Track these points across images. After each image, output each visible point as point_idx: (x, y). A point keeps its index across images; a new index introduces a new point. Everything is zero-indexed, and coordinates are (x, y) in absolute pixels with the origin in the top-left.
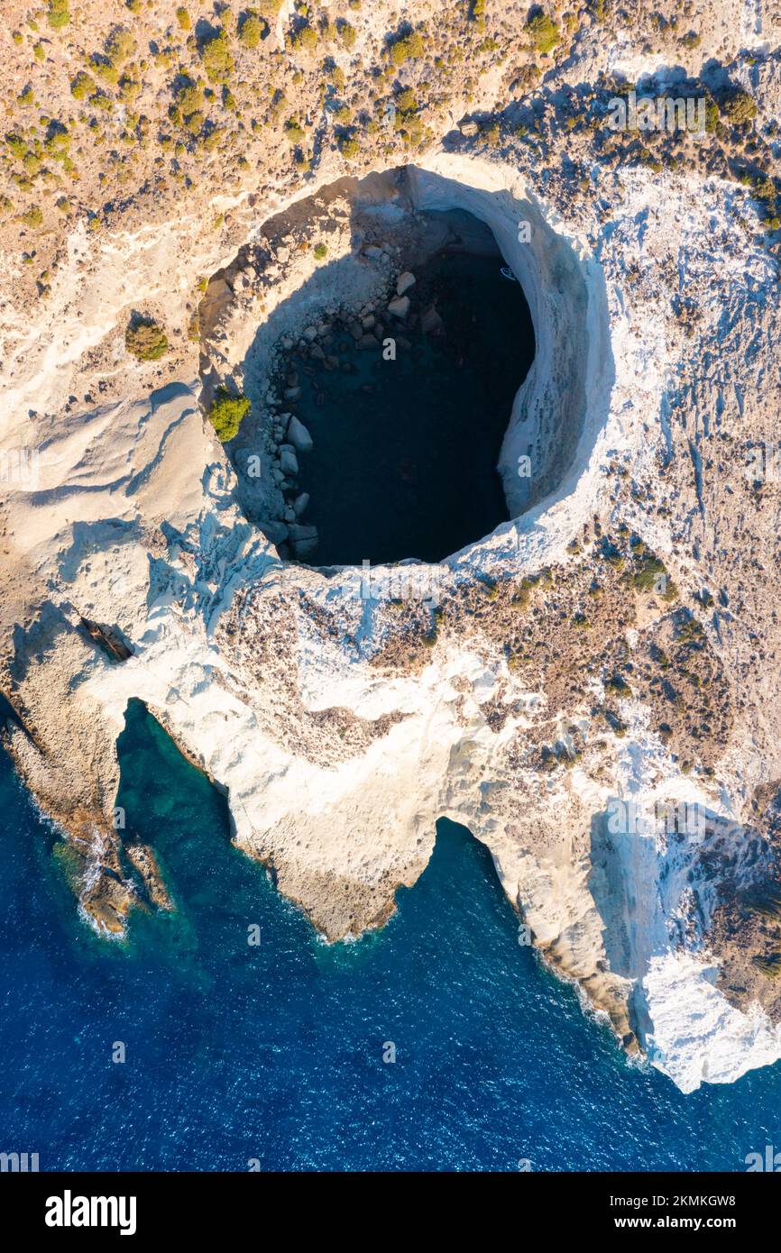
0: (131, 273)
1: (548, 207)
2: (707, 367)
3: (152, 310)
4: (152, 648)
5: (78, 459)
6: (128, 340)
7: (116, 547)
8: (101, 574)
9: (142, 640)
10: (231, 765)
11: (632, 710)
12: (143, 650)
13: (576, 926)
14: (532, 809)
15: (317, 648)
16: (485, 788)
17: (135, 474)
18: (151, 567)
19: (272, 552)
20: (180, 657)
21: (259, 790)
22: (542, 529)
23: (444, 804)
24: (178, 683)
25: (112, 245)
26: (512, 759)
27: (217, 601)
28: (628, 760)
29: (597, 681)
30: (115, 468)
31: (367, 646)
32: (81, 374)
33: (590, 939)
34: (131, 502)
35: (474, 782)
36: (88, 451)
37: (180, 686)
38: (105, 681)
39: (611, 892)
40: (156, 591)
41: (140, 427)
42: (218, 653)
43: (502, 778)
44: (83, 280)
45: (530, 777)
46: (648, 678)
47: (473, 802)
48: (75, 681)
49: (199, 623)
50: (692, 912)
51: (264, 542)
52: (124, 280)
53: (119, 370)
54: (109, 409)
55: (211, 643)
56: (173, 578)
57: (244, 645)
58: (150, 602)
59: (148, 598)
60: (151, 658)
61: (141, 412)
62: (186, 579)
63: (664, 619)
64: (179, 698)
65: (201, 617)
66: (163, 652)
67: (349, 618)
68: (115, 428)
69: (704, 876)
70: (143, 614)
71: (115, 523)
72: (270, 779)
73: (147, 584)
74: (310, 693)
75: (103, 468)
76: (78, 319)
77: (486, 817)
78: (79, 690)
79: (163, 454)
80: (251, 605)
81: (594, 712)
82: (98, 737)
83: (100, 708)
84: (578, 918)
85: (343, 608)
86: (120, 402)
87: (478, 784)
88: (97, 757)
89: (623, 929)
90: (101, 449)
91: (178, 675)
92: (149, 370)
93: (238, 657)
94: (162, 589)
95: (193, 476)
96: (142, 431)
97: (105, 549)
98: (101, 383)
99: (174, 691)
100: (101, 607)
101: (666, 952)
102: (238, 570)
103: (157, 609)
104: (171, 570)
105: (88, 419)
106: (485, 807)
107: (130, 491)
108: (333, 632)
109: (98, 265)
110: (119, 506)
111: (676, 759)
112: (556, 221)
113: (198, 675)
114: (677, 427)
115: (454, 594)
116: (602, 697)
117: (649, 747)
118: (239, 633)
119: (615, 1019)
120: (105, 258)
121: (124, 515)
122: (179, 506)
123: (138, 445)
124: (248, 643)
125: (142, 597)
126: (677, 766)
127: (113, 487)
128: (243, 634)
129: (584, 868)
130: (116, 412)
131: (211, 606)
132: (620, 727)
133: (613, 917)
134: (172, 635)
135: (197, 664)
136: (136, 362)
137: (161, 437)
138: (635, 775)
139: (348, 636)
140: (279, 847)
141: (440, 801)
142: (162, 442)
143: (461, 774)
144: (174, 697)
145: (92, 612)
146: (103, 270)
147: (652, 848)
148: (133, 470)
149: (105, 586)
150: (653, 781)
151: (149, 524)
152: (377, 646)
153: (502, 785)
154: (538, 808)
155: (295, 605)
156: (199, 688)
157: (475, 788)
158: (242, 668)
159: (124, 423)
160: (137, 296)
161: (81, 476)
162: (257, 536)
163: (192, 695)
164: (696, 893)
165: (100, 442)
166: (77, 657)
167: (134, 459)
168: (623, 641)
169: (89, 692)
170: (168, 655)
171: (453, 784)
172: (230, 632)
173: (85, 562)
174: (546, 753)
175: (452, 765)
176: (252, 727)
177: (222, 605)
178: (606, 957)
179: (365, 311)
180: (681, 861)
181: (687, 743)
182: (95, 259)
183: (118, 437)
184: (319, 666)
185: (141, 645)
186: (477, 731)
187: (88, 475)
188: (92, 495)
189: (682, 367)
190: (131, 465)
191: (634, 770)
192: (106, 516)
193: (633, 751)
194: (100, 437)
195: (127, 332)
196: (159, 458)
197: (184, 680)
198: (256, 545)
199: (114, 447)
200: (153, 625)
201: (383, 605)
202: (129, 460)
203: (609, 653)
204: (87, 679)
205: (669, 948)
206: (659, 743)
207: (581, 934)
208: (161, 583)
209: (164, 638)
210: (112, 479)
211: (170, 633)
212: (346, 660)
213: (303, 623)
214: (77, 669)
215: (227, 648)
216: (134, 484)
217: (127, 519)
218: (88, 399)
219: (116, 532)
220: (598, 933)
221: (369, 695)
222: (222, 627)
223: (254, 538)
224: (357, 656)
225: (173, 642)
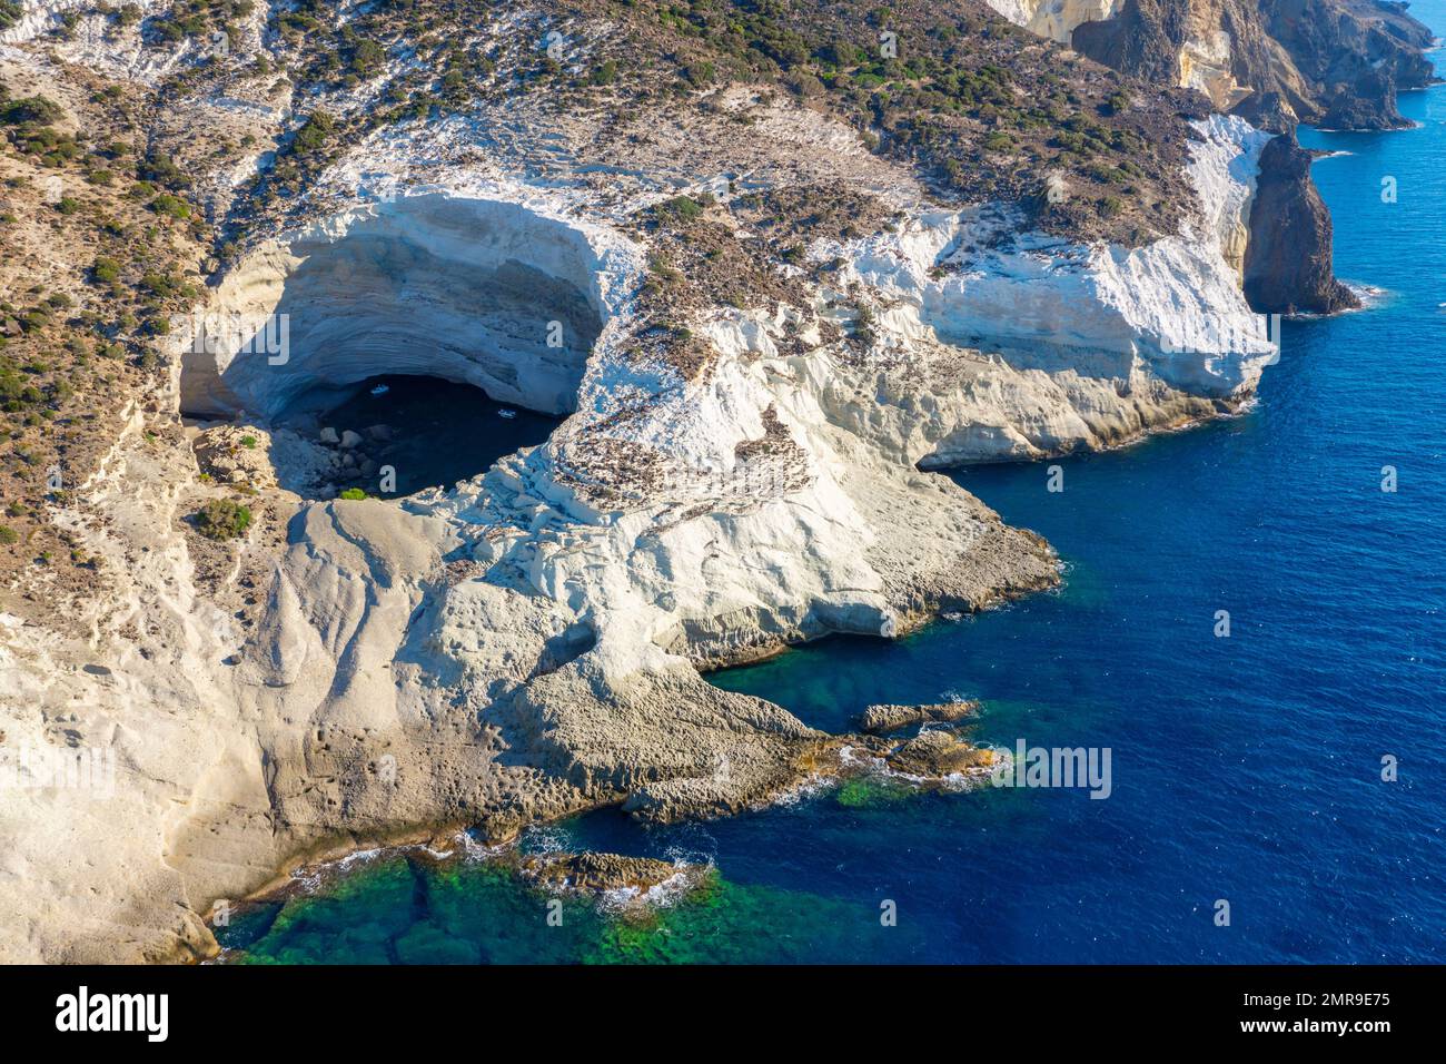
0: (138, 494)
1: (319, 229)
2: (517, 153)
3: (194, 504)
4: (591, 598)
5: (316, 634)
6: (209, 536)
7: (445, 612)
8: (472, 634)
9: (576, 612)
10: (783, 584)
11: (821, 250)
12: (590, 611)
13: (1072, 399)
14: (915, 366)
15: (653, 427)
16: (883, 398)
17: (368, 574)
18: (489, 582)
19: (526, 452)
20: (616, 575)
21: (824, 568)
22: (607, 253)
23: (900, 456)
24: (649, 591)
25: (95, 491)
26: (852, 364)
27: (560, 508)
28: (874, 276)
29: (781, 268)
30: (349, 593)
31: (669, 381)
32: (217, 596)
33: (1087, 388)
34: (398, 583)
35: (873, 406)
36: (312, 622)
37: (654, 590)
38: (612, 652)
39: (1031, 350)
40: (522, 582)
41: (317, 556)
42: (623, 514)
43: (874, 378)
44: (110, 533)
45: (876, 355)
46: (789, 233)
47: (899, 418)
48: (601, 692)
49: (577, 531)
50: (1047, 253)
51: (514, 458)
52: (141, 503)
53: (239, 559)
54: (277, 584)
55: (609, 521)
56: (513, 560)
57: (623, 486)
58: (533, 592)
59: (527, 594)
60: (605, 604)
61: (301, 555)
62: (520, 541)
63: (735, 215)
64: (670, 594)
65: (571, 526)
66: (602, 589)
67: (633, 396)
68: (301, 583)
69: (1009, 245)
70: (544, 602)
71: (417, 616)
72: (813, 552)
73: (508, 591)
74: (709, 457)
75: (342, 607)
76: (150, 554)
77: (918, 407)
78: (613, 686)
79: (361, 539)
80: (577, 468)
81: (815, 280)
82: (689, 698)
83: (648, 674)
84: (1062, 393)
85: (619, 400)
86: (277, 572)
87: (878, 405)
88: (720, 711)
89: (1075, 349)
90: (318, 606)
91: (639, 589)
92: (259, 535)
93: (635, 497)
94: (522, 574)
95: (404, 520)
96: (322, 555)
97: (443, 622)
98: (242, 583)
99: (659, 601)
100: (514, 645)
101: (1090, 280)
102: (532, 484)
103: (544, 582)
104: (502, 562)
105: (274, 605)
106: (906, 404)
107: (385, 581)
108: (642, 409)
109: (106, 513)
110: (399, 600)
111: (879, 233)
112: (333, 226)
113: (646, 564)
114: (560, 176)
115: (643, 316)
116: (800, 271)
117: (863, 249)
118: (605, 487)
119: (1195, 412)
120: (104, 505)
121: (412, 602)
122: (432, 541)
123: (336, 562)
124: (621, 482)
125: (522, 599)
126: (886, 235)
127: (372, 600)
128: (608, 483)
129: (998, 362)
130: (284, 577)
131: (563, 513)
132: (835, 265)
133: (1060, 356)
134: (584, 571)
135: (632, 555)
136: (241, 541)
137: (342, 539)
138: (893, 272)
139: (651, 399)
140: (910, 579)
141: (895, 461)
142: (348, 538)
143: (861, 417)
144: (667, 600)
145: (515, 657)
146: (114, 512)
147: (977, 283)
148: (363, 577)
149: (488, 635)
150: (900, 257)
151: (437, 572)
152: (673, 372)
153: (882, 381)
154: (916, 361)
155: (598, 436)
156: (664, 566)
157: (883, 410)
158: (651, 496)
159: (302, 572)
160: (170, 505)
161: (338, 636)
162: (503, 465)
163: (671, 578)
164: (1027, 250)
165: (309, 605)
166: (567, 683)
167: (350, 570)
168: (744, 242)
169: (620, 675)
170: (608, 586)
171: (872, 431)
172: (601, 494)
173: (447, 649)
174: (853, 336)
175: (850, 427)
176: (734, 529)
177: (567, 504)
178: (1110, 379)
179: (336, 461)
180: (992, 263)
181: (865, 223)
182: (97, 514)
183: (314, 581)
184: (679, 430)
185: (582, 613)
186: (812, 379)
187: (342, 625)
188: (368, 628)
189: (508, 167)
190: (356, 576)
191: (887, 273)
192: (402, 624)
193: (866, 266)
194: (303, 601)
195: (201, 533)
196: (364, 546)
197: (648, 582)
198: (513, 466)
199: (324, 588)
200: (562, 594)
201: (629, 364)
202: (349, 577)
203: (754, 253)
204: (601, 674)
205: (1086, 277)
206: (859, 242)
207: (1081, 394)
208: (517, 575)
209: (584, 583)
210: (360, 602)
211: (580, 574)
212: (677, 402)
213: (621, 432)
214: (583, 685)
215: (619, 503)
216: (380, 575)
217: (419, 599)
218: (251, 601)
219: (427, 615)
220: (1080, 379)
221: (730, 403)
222: (592, 500)
223: (504, 467)
224: (677, 391)
225: (593, 574)
